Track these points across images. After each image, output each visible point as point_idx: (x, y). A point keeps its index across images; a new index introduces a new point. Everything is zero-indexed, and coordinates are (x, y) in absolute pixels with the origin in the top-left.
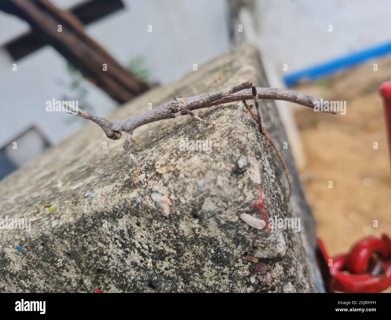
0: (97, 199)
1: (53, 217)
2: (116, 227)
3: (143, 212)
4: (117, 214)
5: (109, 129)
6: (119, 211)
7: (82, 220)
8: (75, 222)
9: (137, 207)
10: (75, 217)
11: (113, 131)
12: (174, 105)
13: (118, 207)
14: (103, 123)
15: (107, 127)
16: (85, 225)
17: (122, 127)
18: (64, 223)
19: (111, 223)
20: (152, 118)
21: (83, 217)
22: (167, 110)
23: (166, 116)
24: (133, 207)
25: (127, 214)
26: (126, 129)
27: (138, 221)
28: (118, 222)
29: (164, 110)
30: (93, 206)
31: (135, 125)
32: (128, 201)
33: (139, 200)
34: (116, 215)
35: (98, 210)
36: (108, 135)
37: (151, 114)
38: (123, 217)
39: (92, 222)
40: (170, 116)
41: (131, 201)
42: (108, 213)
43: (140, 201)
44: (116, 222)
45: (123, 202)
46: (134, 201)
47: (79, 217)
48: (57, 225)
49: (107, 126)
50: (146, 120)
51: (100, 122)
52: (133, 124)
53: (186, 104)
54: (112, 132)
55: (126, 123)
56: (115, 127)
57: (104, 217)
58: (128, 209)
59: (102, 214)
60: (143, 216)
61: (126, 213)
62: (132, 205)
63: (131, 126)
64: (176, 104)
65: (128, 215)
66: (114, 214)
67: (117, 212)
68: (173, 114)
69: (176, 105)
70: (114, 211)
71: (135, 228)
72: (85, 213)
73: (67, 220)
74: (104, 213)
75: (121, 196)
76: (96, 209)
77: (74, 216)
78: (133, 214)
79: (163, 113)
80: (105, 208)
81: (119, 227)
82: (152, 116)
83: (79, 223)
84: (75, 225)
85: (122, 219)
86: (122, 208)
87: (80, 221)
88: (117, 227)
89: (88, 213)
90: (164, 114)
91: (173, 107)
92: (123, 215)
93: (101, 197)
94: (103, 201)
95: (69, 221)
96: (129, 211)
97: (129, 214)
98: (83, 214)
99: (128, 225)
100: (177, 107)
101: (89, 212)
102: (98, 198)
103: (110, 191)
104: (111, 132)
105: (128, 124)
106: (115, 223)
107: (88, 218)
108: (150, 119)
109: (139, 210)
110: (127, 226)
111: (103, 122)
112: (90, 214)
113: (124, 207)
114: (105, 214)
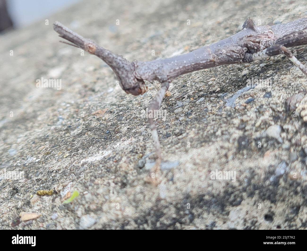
0: (185, 171)
1: (80, 209)
2: (222, 223)
3: (286, 193)
4: (232, 198)
5: (130, 75)
6: (237, 193)
7: (152, 212)
8: (137, 215)
9: (276, 183)
10: (136, 207)
11: (138, 79)
12: (252, 39)
13: (236, 184)
14: (120, 62)
15: (126, 71)
16: (157, 221)
17: (154, 73)
18: (114, 218)
19: (214, 215)
20: (211, 61)
21: (157, 206)
22: (239, 48)
23: (235, 59)
24: (267, 183)
25: (252, 198)
26: (160, 78)
27: (270, 211)
28: (228, 214)
29: (234, 49)
30: (179, 184)
31: (177, 72)
32: (258, 171)
33: (281, 170)
34: (228, 199)
35: (192, 191)
36: (127, 87)
37: (210, 54)
38: (243, 202)
39: (174, 216)
40: (243, 60)
41: (265, 173)
42: (213, 196)
43: (282, 172)
44: (224, 213)
45: (247, 174)
46: (271, 173)
47: (147, 205)
48: (95, 223)
49: (128, 69)
50: (199, 64)
51: (116, 61)
52: (175, 70)
53: (273, 38)
54: (136, 80)
55: (163, 67)
56: (141, 73)
57: (201, 204)
58: (256, 188)
59: (201, 198)
60: (283, 201)
61: (251, 195)
62: (267, 178)
63: (170, 72)
64: (256, 37)
65: (254, 199)
66: (224, 197)
67: (232, 193)
68: (248, 55)
69: (257, 40)
70: (226, 192)
71: (260, 224)
72: (162, 196)
73: (119, 213)
74: (204, 195)
75: (241, 163)
76: (188, 188)
77: (134, 204)
78: (263, 198)
79: (232, 52)
80: (209, 185)
81: (229, 223)
82: (211, 58)
83: (144, 217)
84: (136, 221)
85: (239, 208)
86: (245, 185)
87: (149, 214)
88: (224, 223)
89: (170, 197)
90: (234, 54)
91: (252, 43)
92: (242, 199)
93: (194, 167)
94: (201, 174)
95: (125, 214)
96: (257, 192)
97: (256, 197)
98: (159, 200)
99: (247, 219)
100: (259, 43)
101: (173, 194)
102: (189, 170)
103: (213, 156)
104: (134, 79)
105: (165, 68)
106: (221, 216)
107: (166, 207)
108: (207, 62)
109: (278, 189)
110: (245, 221)
111: (120, 60)
112: (174, 199)
113: (249, 184)
114: (207, 197)
